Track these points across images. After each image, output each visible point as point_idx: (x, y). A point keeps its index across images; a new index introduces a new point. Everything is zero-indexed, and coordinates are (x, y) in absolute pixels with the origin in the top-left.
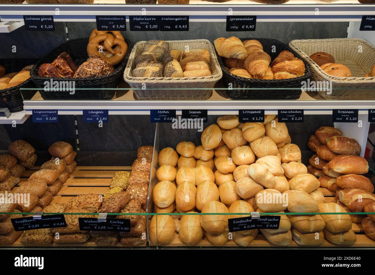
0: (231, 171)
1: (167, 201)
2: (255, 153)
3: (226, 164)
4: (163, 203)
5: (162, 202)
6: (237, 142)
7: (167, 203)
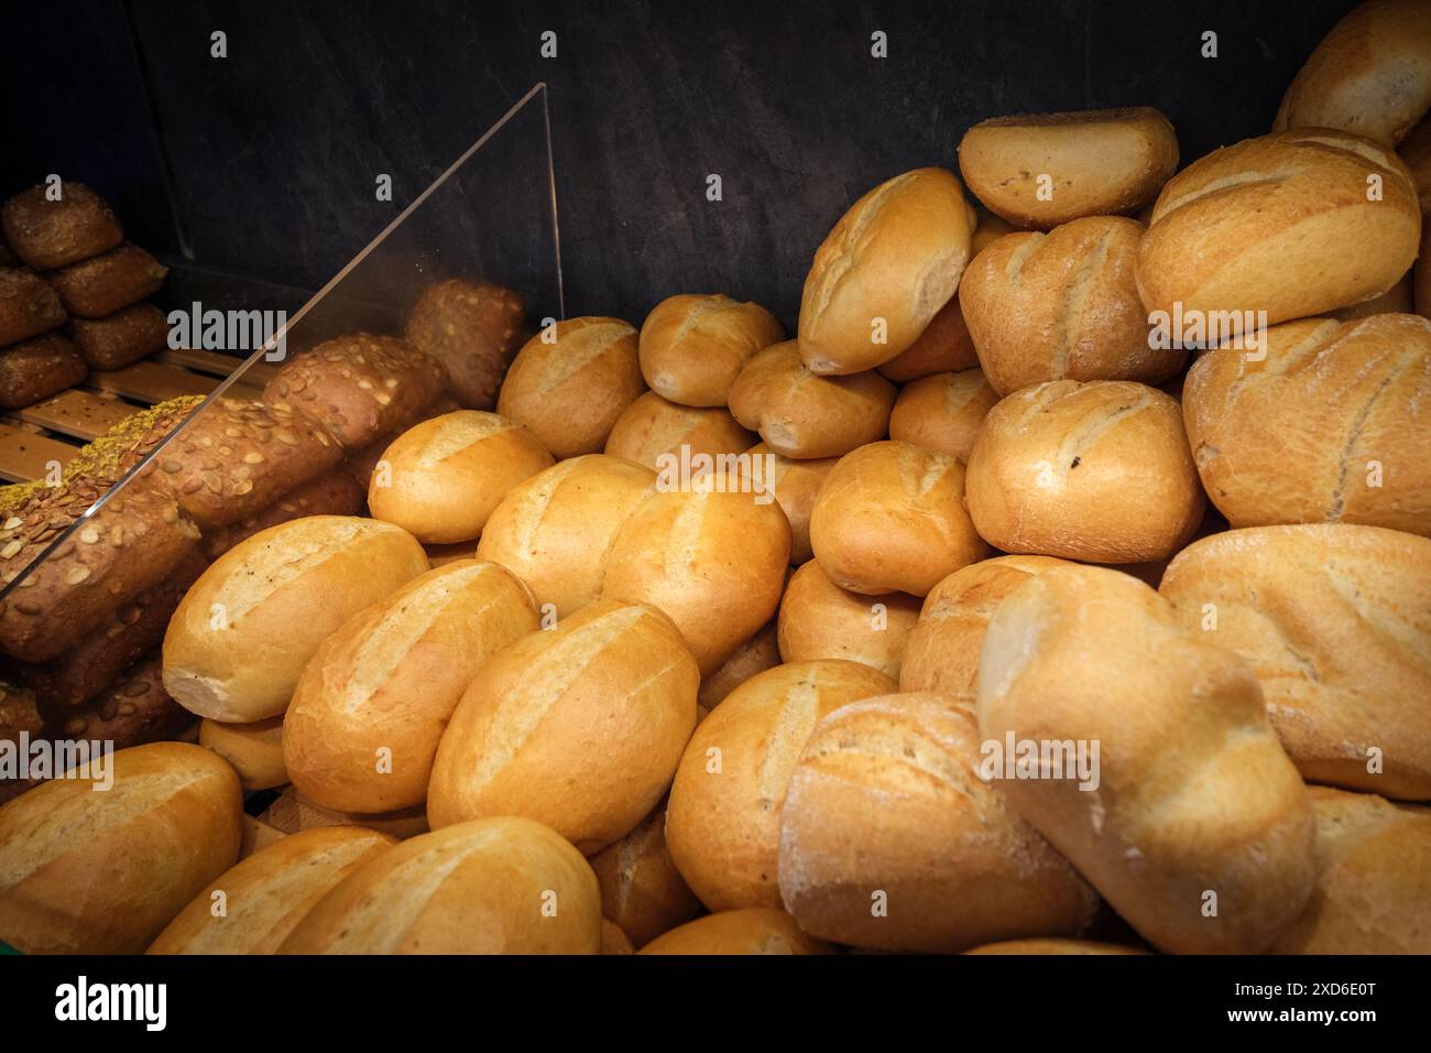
0: (911, 582)
1: (232, 675)
2: (1202, 466)
3: (877, 507)
4: (199, 683)
5: (190, 676)
6: (1072, 336)
7: (222, 696)
